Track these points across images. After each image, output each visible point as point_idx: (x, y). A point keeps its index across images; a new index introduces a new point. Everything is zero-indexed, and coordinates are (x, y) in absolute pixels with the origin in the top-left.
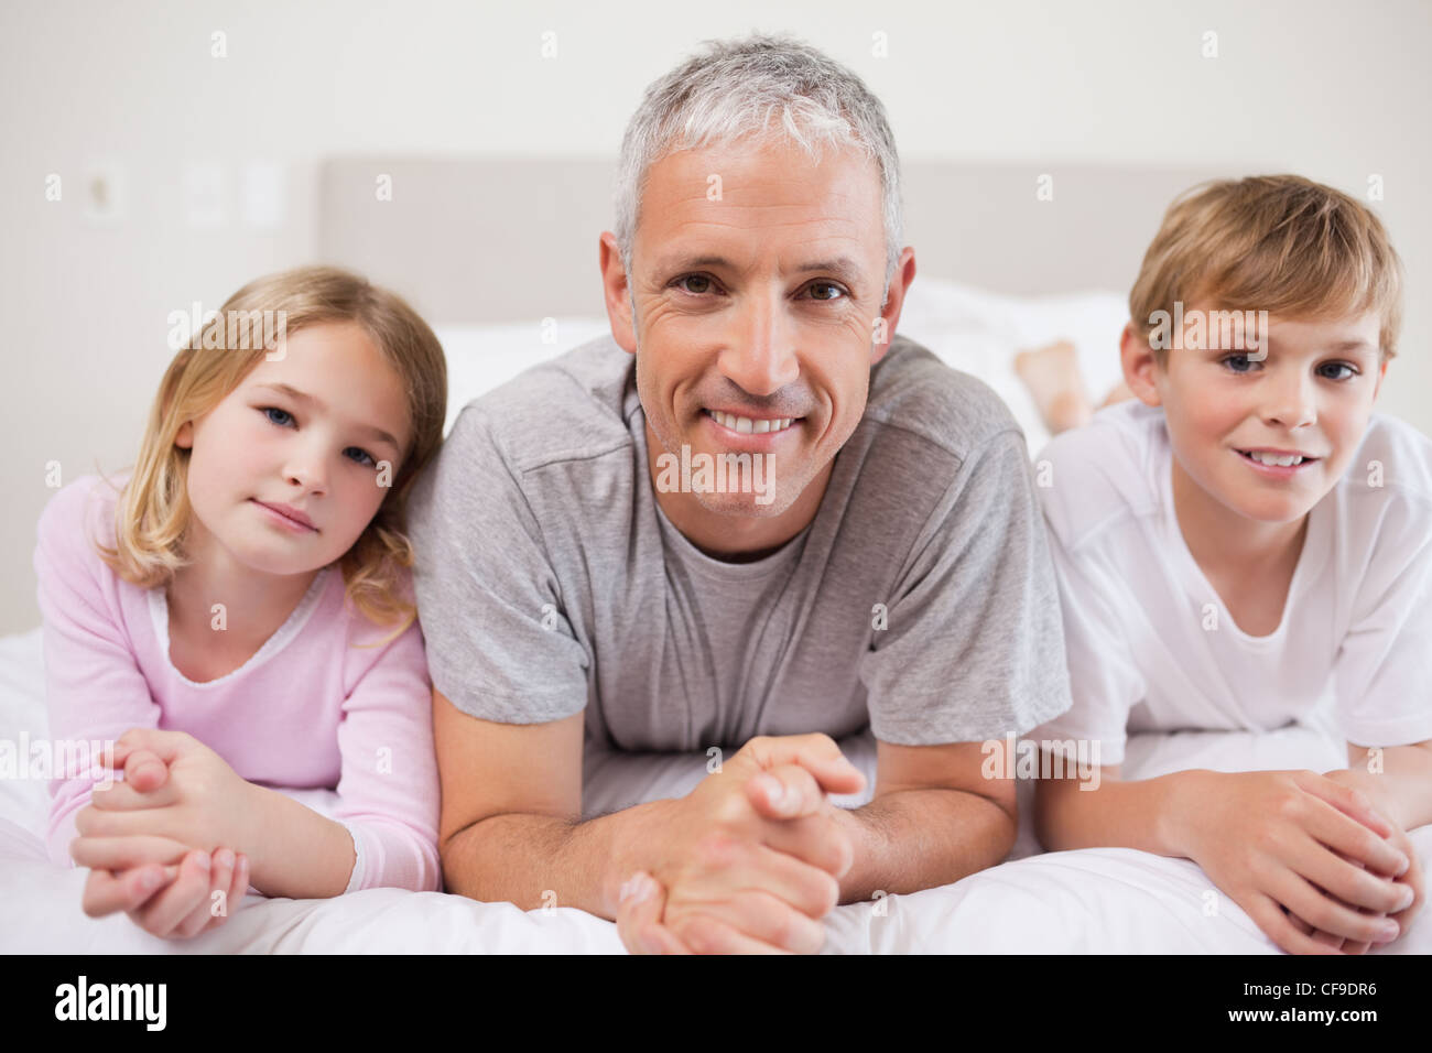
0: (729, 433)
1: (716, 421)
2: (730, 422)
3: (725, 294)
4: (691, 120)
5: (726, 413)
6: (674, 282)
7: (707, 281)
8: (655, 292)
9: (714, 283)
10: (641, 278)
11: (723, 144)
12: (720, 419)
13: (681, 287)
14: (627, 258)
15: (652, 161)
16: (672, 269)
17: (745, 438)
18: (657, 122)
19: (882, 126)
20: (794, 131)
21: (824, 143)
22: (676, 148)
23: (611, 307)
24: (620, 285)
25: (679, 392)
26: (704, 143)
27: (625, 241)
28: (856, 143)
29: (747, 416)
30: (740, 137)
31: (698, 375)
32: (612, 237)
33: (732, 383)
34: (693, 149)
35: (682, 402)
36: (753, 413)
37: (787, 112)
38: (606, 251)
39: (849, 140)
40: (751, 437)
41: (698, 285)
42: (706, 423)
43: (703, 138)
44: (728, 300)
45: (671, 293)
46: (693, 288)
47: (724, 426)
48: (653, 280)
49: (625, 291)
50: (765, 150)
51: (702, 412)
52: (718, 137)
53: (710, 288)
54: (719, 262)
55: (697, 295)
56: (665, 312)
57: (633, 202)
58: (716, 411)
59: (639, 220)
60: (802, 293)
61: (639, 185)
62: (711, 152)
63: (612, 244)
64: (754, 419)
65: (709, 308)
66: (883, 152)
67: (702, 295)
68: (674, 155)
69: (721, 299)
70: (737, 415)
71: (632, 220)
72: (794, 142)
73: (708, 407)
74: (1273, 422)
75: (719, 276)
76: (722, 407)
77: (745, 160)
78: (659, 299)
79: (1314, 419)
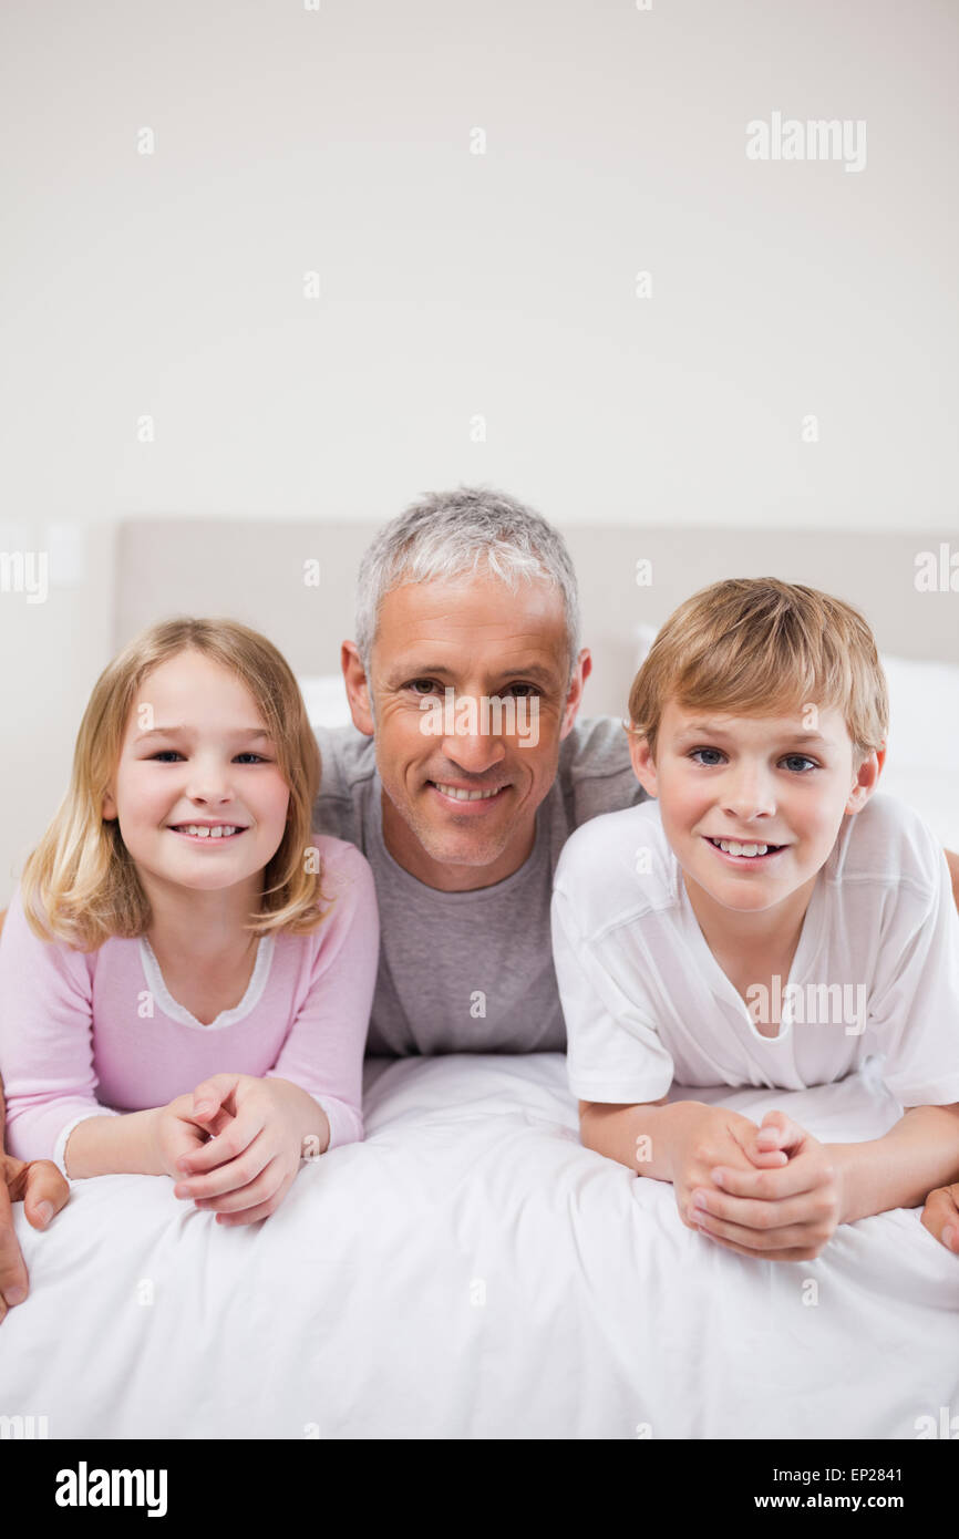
0: (452, 800)
1: (440, 790)
2: (451, 792)
4: (419, 558)
5: (448, 786)
6: (407, 686)
7: (432, 684)
8: (393, 691)
9: (436, 686)
10: (379, 678)
11: (442, 579)
12: (443, 789)
13: (411, 689)
14: (366, 663)
15: (386, 591)
16: (406, 676)
17: (465, 803)
18: (390, 559)
19: (563, 556)
20: (498, 569)
21: (521, 577)
22: (406, 581)
23: (352, 699)
24: (360, 680)
25: (411, 769)
26: (428, 578)
27: (363, 648)
28: (545, 576)
29: (463, 788)
30: (456, 574)
31: (428, 756)
32: (353, 645)
33: (453, 763)
34: (419, 583)
35: (413, 776)
36: (471, 785)
37: (492, 554)
38: (346, 653)
39: (539, 573)
40: (469, 803)
41: (424, 686)
42: (432, 792)
43: (428, 574)
45: (403, 693)
46: (422, 689)
47: (446, 794)
48: (390, 683)
49: (363, 687)
50: (476, 584)
51: (429, 784)
52: (438, 575)
53: (434, 690)
54: (442, 670)
55: (424, 695)
56: (399, 707)
58: (441, 784)
59: (378, 635)
60: (506, 690)
61: (377, 609)
62: (433, 585)
63: (353, 650)
64: (470, 791)
66: (565, 577)
67: (428, 695)
68: (404, 588)
69: (442, 697)
70: (457, 788)
71: (371, 635)
72: (497, 577)
73: (434, 780)
74: (730, 813)
75: (442, 680)
76: (445, 781)
77: (461, 591)
78: (394, 697)
79: (772, 810)
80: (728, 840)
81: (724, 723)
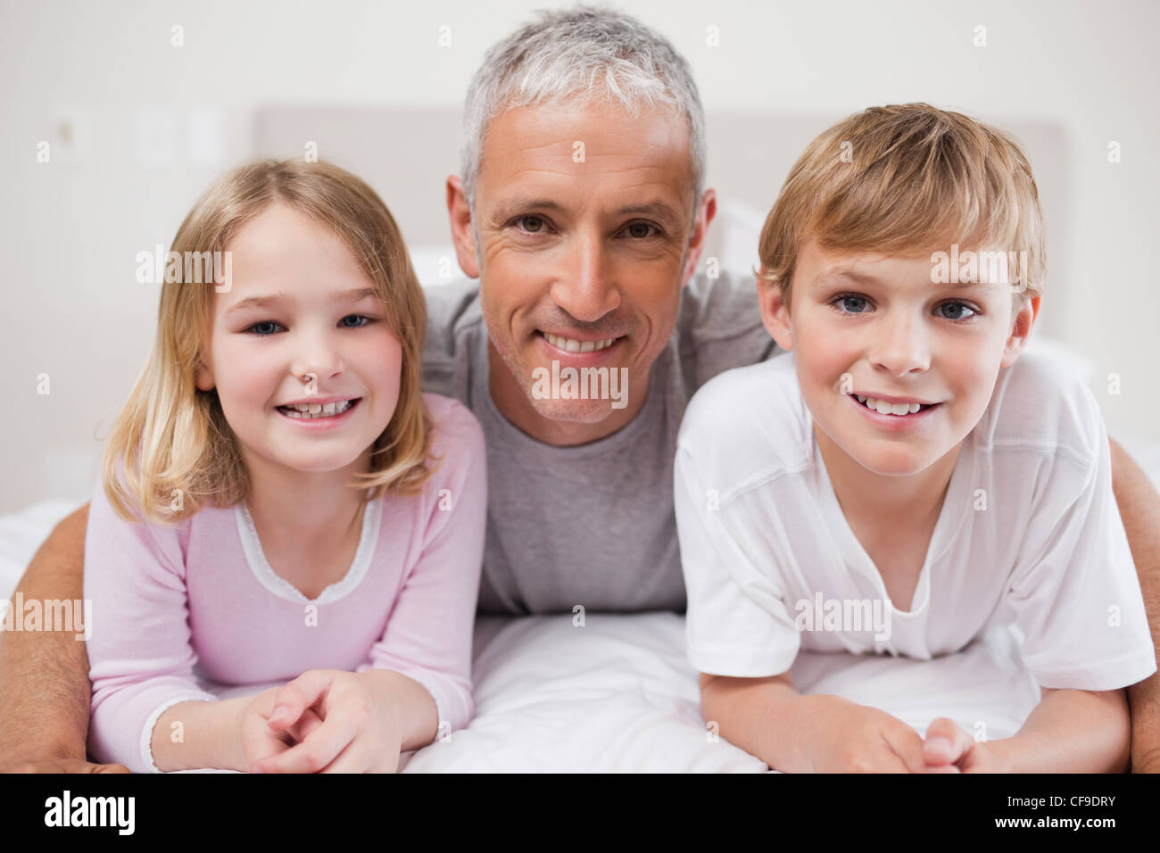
0: (561, 352)
1: (549, 342)
2: (561, 343)
3: (556, 233)
4: (526, 80)
5: (557, 335)
6: (512, 222)
7: (541, 221)
8: (493, 228)
9: (546, 223)
10: (483, 216)
11: (554, 101)
12: (552, 339)
13: (518, 227)
14: (471, 198)
15: (492, 116)
16: (512, 210)
17: (575, 356)
18: (497, 81)
19: (689, 82)
20: (616, 90)
21: (642, 100)
22: (514, 104)
23: (457, 239)
24: (465, 219)
25: (517, 317)
26: (538, 100)
27: (468, 183)
28: (669, 100)
29: (574, 339)
30: (569, 95)
31: (533, 303)
32: (459, 180)
33: (562, 310)
34: (527, 106)
35: (518, 325)
36: (582, 336)
37: (610, 73)
38: (452, 190)
39: (663, 97)
40: (579, 356)
41: (533, 224)
42: (539, 342)
43: (537, 96)
44: (559, 238)
45: (507, 231)
46: (529, 227)
47: (555, 346)
48: (494, 219)
49: (468, 226)
50: (591, 107)
51: (537, 333)
52: (550, 96)
53: (544, 227)
54: (551, 205)
55: (532, 234)
56: (503, 248)
57: (477, 150)
58: (549, 333)
59: (481, 165)
60: (623, 231)
61: (481, 137)
62: (542, 108)
63: (458, 185)
64: (581, 342)
65: (541, 246)
66: (692, 106)
67: (536, 234)
68: (510, 111)
69: (553, 237)
70: (566, 338)
71: (474, 166)
72: (616, 99)
73: (542, 329)
74: (880, 368)
75: (552, 217)
76: (555, 331)
77: (574, 115)
78: (497, 236)
79: (926, 364)
80: (876, 398)
81: (872, 265)
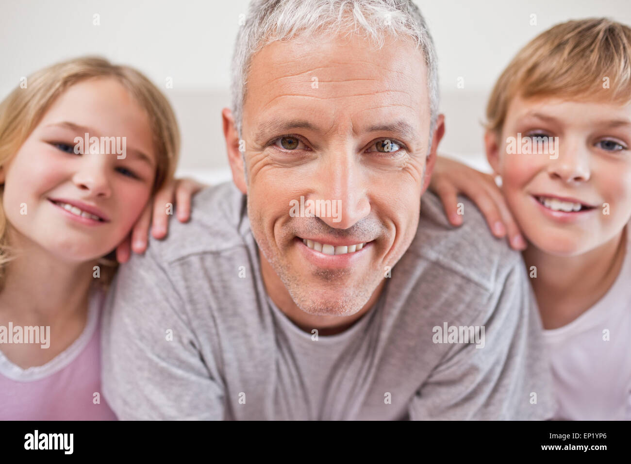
0: (318, 255)
1: (306, 245)
2: (317, 247)
3: (311, 150)
4: (282, 17)
5: (314, 241)
6: (272, 143)
7: (297, 140)
8: (257, 150)
9: (302, 142)
10: (249, 140)
11: (306, 33)
12: (309, 244)
13: (277, 146)
14: (239, 126)
15: (253, 51)
16: (271, 132)
17: (331, 258)
18: (257, 22)
20: (363, 21)
21: (386, 31)
22: (271, 39)
23: (232, 161)
24: (235, 146)
25: (278, 225)
26: (292, 33)
27: (237, 113)
29: (330, 243)
30: (320, 27)
32: (229, 111)
33: (318, 219)
34: (283, 39)
35: (280, 232)
36: (336, 241)
37: (357, 7)
38: (227, 123)
39: (404, 29)
40: (334, 258)
41: (290, 143)
42: (299, 246)
43: (291, 30)
44: (314, 155)
45: (269, 151)
46: (287, 146)
47: (313, 249)
48: (257, 141)
51: (296, 239)
53: (300, 146)
54: (306, 125)
55: (289, 151)
56: (266, 165)
57: (241, 83)
58: (307, 239)
59: (245, 96)
60: (370, 147)
62: (297, 41)
63: (230, 116)
64: (335, 246)
65: (299, 161)
67: (293, 151)
68: (269, 45)
69: (308, 154)
70: (322, 243)
71: (240, 96)
73: (301, 236)
75: (306, 136)
76: (311, 236)
77: (325, 46)
78: (261, 155)
